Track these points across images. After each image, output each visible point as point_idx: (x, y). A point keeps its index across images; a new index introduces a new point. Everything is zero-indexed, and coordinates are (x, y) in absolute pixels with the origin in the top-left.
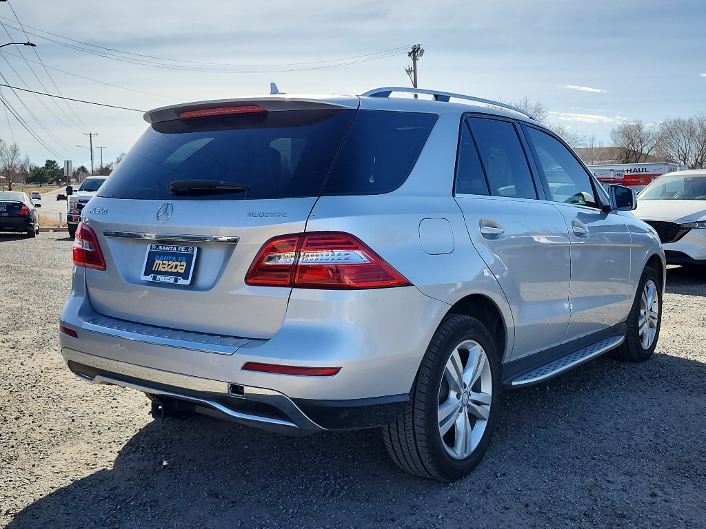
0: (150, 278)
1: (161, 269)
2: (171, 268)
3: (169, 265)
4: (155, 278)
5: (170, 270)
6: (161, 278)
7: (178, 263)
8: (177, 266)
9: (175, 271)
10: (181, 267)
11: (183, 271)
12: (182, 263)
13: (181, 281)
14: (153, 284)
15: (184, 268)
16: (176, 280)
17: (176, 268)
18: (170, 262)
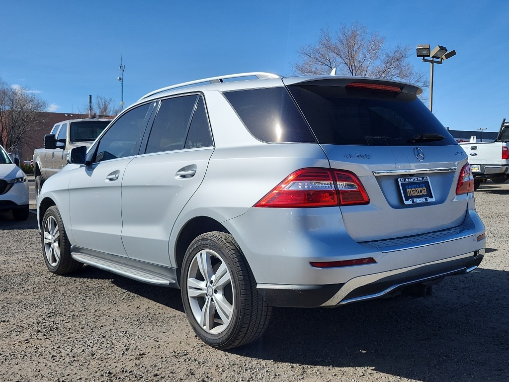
0: (410, 202)
1: (413, 194)
2: (419, 192)
3: (416, 191)
4: (413, 201)
5: (418, 194)
6: (417, 201)
8: (421, 190)
9: (421, 194)
10: (424, 191)
12: (424, 188)
13: (430, 200)
14: (415, 205)
15: (425, 191)
16: (426, 200)
17: (421, 192)
18: (416, 189)
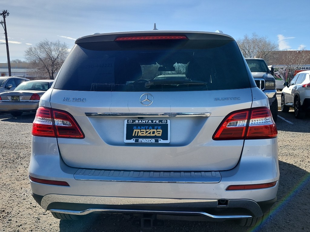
0: (132, 141)
4: (137, 141)
5: (149, 135)
7: (155, 130)
11: (160, 135)
13: (162, 141)
14: (137, 144)
15: (161, 133)
16: (157, 141)
18: (147, 130)
